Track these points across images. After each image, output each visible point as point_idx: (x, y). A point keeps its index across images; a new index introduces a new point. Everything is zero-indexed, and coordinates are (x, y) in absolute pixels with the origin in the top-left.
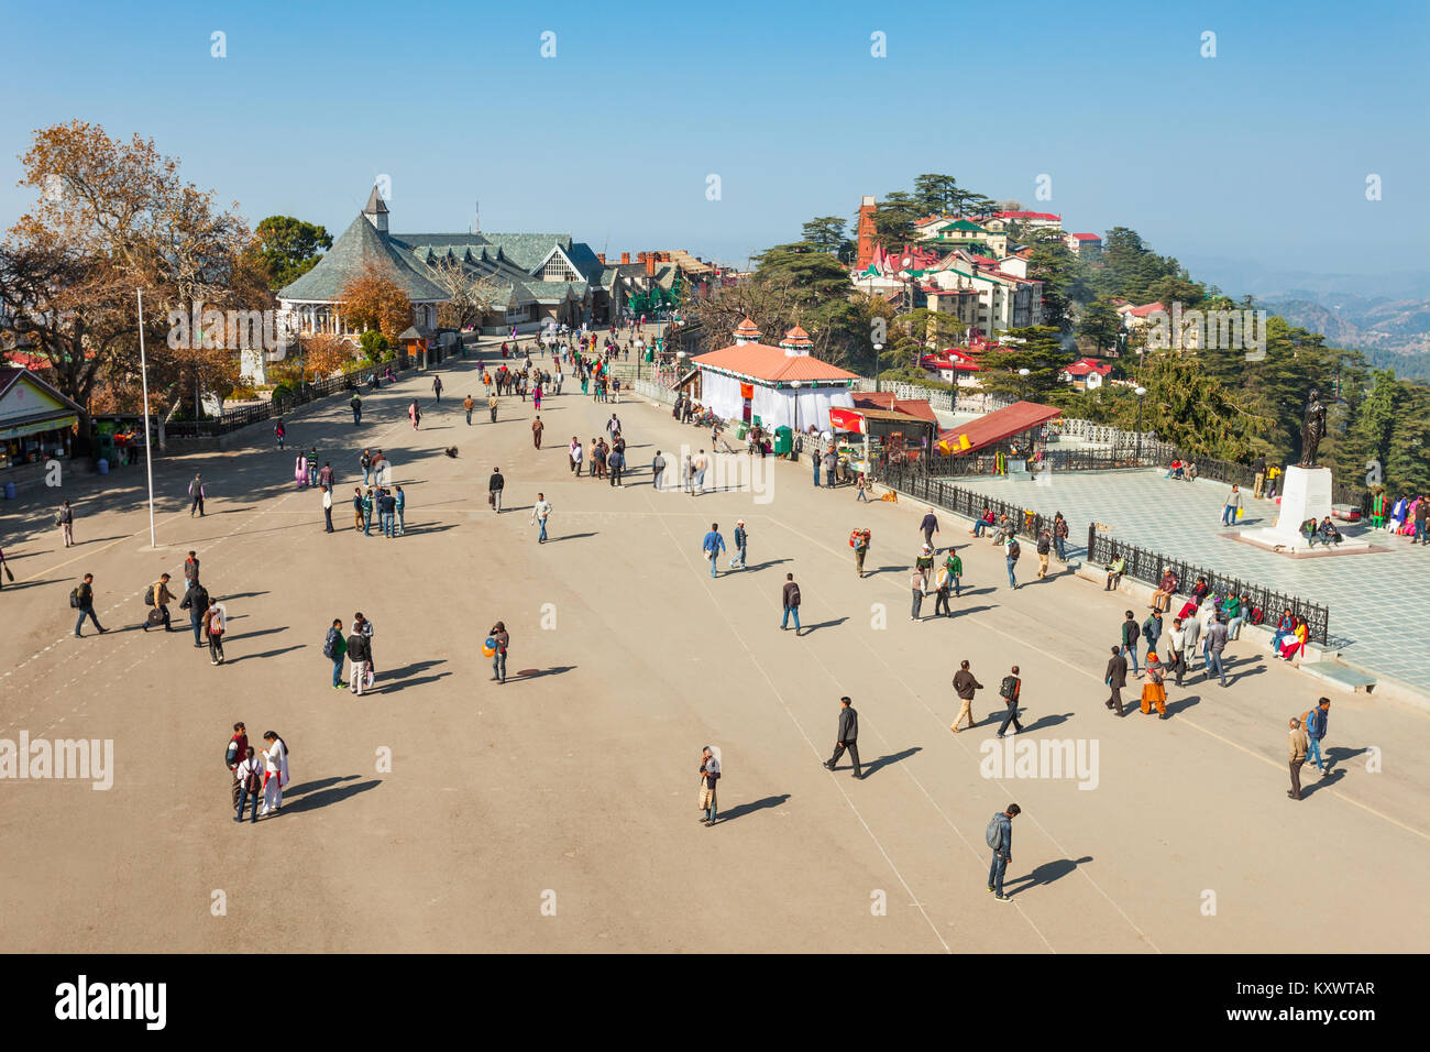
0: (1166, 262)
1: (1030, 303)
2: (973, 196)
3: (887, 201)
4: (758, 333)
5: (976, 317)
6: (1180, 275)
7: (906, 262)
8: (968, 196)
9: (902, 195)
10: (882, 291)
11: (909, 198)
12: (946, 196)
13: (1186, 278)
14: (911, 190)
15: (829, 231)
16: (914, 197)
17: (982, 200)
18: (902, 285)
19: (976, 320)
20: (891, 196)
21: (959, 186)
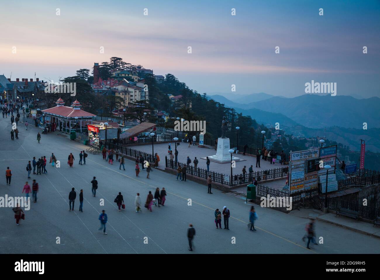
0: (182, 84)
1: (145, 95)
2: (127, 64)
3: (102, 64)
4: (64, 103)
5: (130, 99)
6: (186, 87)
7: (109, 83)
8: (126, 64)
9: (106, 63)
10: (101, 91)
11: (108, 64)
12: (120, 64)
13: (188, 88)
14: (109, 62)
15: (85, 73)
16: (110, 63)
17: (130, 65)
18: (107, 89)
19: (130, 100)
20: (103, 63)
21: (123, 61)
